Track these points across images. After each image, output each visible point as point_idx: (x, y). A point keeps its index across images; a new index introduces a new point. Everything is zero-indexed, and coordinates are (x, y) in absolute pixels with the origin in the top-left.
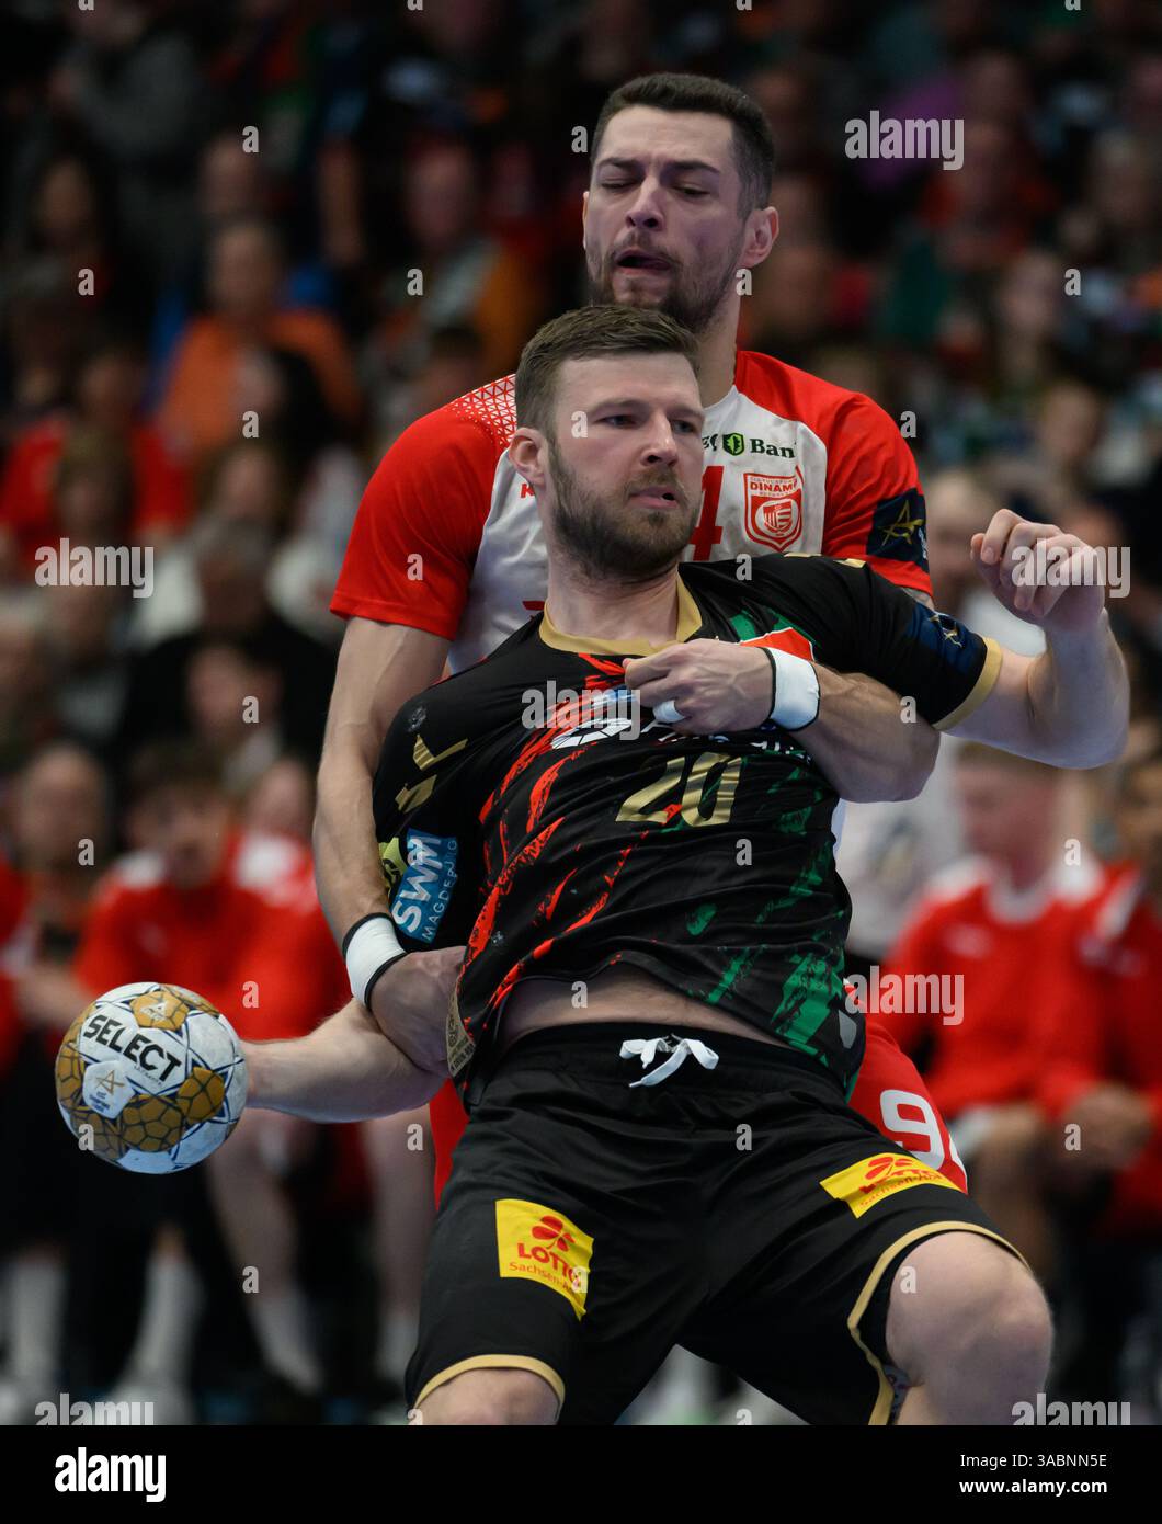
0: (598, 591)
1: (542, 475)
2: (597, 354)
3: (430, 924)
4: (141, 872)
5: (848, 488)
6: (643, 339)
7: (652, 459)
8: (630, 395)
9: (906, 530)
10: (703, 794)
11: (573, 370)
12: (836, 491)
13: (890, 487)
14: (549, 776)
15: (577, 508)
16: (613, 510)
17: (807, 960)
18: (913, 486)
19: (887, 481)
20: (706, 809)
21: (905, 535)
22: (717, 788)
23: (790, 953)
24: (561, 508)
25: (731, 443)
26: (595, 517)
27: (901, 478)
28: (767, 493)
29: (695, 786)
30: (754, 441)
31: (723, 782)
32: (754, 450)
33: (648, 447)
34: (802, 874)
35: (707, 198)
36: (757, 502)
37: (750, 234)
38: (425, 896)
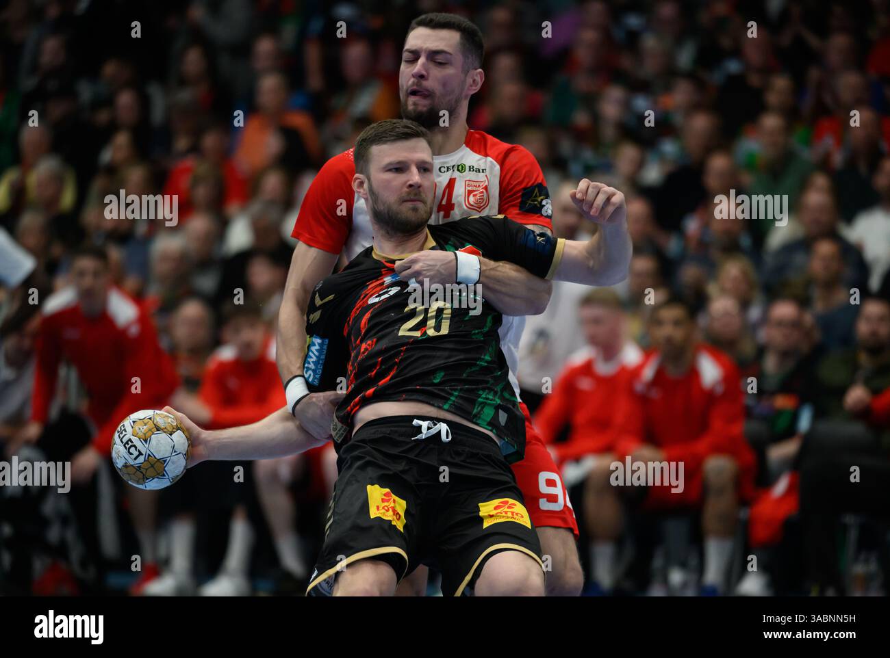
0: (392, 240)
1: (366, 194)
2: (385, 142)
3: (316, 378)
4: (227, 354)
5: (509, 183)
6: (403, 134)
7: (411, 186)
8: (400, 159)
9: (537, 201)
10: (436, 321)
11: (376, 150)
12: (504, 184)
13: (529, 182)
14: (367, 316)
15: (381, 207)
16: (395, 207)
17: (485, 393)
18: (540, 182)
19: (526, 181)
20: (437, 328)
21: (536, 203)
22: (442, 319)
23: (478, 389)
24: (374, 208)
25: (460, 168)
26: (388, 212)
27: (534, 178)
28: (475, 189)
29: (432, 318)
30: (470, 167)
31: (444, 316)
32: (470, 170)
33: (409, 181)
34: (482, 357)
35: (447, 66)
36: (470, 192)
37: (470, 81)
38: (313, 367)
